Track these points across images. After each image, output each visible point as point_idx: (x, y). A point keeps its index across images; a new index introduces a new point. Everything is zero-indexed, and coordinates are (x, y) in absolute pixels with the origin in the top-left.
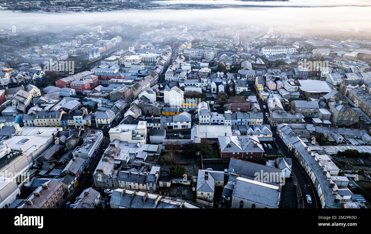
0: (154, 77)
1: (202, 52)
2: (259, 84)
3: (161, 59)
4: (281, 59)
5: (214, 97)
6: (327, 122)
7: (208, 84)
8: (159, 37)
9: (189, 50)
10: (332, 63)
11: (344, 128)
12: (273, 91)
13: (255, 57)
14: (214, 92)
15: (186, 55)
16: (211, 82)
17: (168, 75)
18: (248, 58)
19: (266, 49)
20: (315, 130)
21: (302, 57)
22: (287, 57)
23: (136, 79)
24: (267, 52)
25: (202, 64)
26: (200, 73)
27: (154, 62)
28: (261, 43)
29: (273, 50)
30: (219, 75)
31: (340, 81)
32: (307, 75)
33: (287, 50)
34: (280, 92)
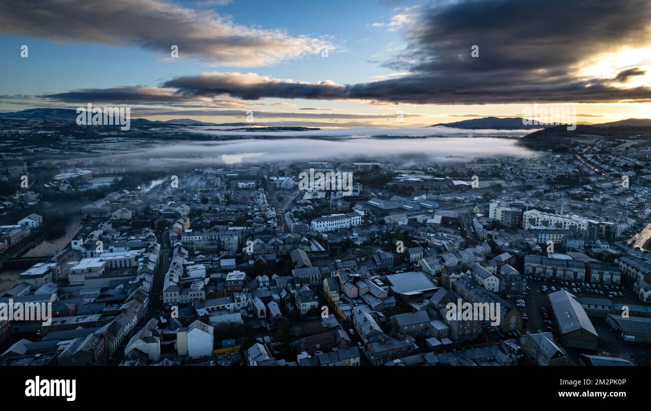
0: (142, 302)
1: (215, 237)
2: (331, 291)
3: (147, 261)
4: (345, 238)
5: (266, 328)
6: (446, 341)
7: (249, 303)
8: (123, 211)
9: (190, 236)
10: (417, 237)
11: (472, 348)
12: (355, 299)
13: (307, 240)
14: (262, 317)
15: (188, 246)
16: (253, 298)
17: (169, 293)
18: (297, 243)
19: (319, 223)
20: (438, 361)
21: (374, 232)
22: (354, 234)
23: (105, 310)
24: (321, 226)
25: (224, 263)
26: (229, 283)
27: (130, 267)
28: (305, 209)
29: (329, 223)
30: (262, 282)
31: (439, 267)
32: (393, 264)
33: (349, 220)
34: (366, 300)
